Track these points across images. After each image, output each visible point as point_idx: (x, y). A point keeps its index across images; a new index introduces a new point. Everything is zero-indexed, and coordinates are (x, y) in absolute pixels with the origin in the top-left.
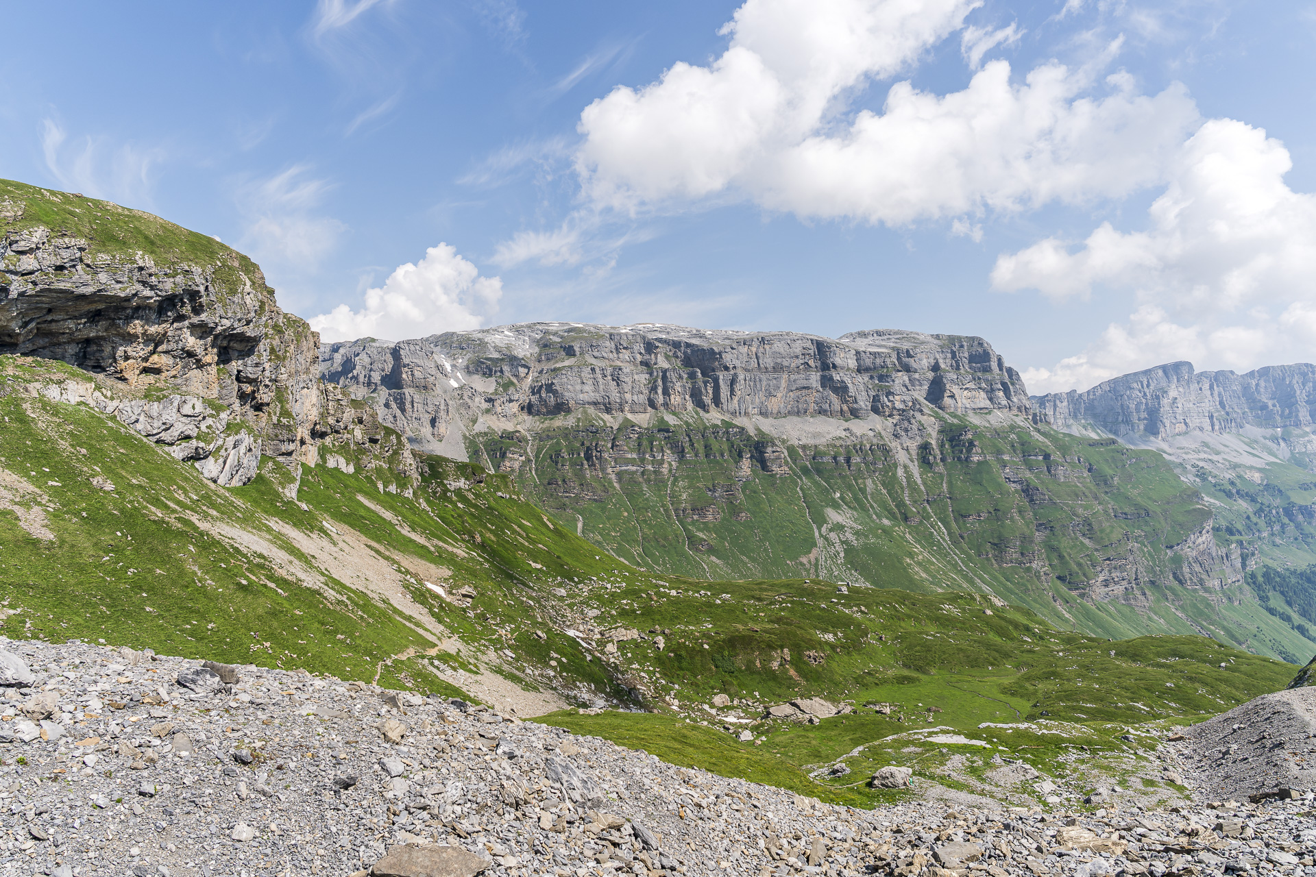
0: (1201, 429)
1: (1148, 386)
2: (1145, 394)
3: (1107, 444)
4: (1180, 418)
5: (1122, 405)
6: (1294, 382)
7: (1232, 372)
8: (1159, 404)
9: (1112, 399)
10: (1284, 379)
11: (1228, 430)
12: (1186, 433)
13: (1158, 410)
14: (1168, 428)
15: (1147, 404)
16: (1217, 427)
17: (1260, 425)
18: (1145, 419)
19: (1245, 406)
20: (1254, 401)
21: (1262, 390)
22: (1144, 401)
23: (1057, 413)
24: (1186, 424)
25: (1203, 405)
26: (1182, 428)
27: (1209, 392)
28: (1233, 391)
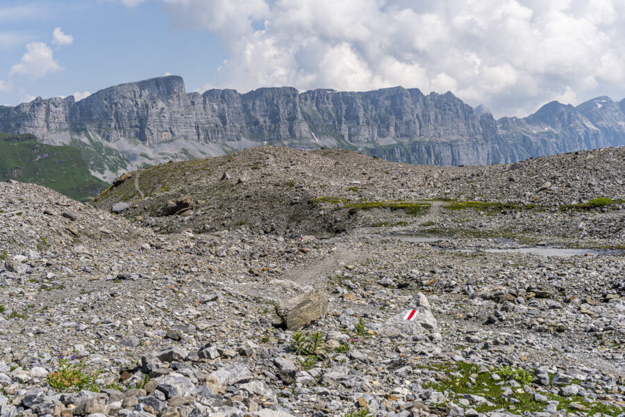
0: (186, 138)
1: (141, 96)
2: (137, 103)
3: (23, 140)
4: (166, 126)
5: (116, 113)
6: (280, 102)
7: (235, 91)
8: (148, 113)
9: (106, 106)
10: (273, 99)
11: (214, 140)
12: (172, 141)
13: (146, 118)
14: (155, 136)
15: (138, 113)
16: (202, 137)
17: (252, 138)
18: (136, 126)
19: (243, 121)
20: (250, 117)
21: (257, 108)
22: (135, 109)
23: (51, 118)
24: (172, 132)
25: (190, 116)
26: (168, 136)
27: (202, 106)
28: (235, 107)
